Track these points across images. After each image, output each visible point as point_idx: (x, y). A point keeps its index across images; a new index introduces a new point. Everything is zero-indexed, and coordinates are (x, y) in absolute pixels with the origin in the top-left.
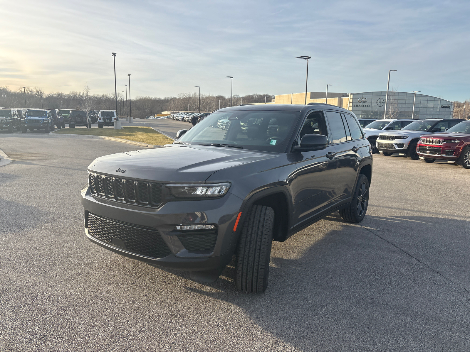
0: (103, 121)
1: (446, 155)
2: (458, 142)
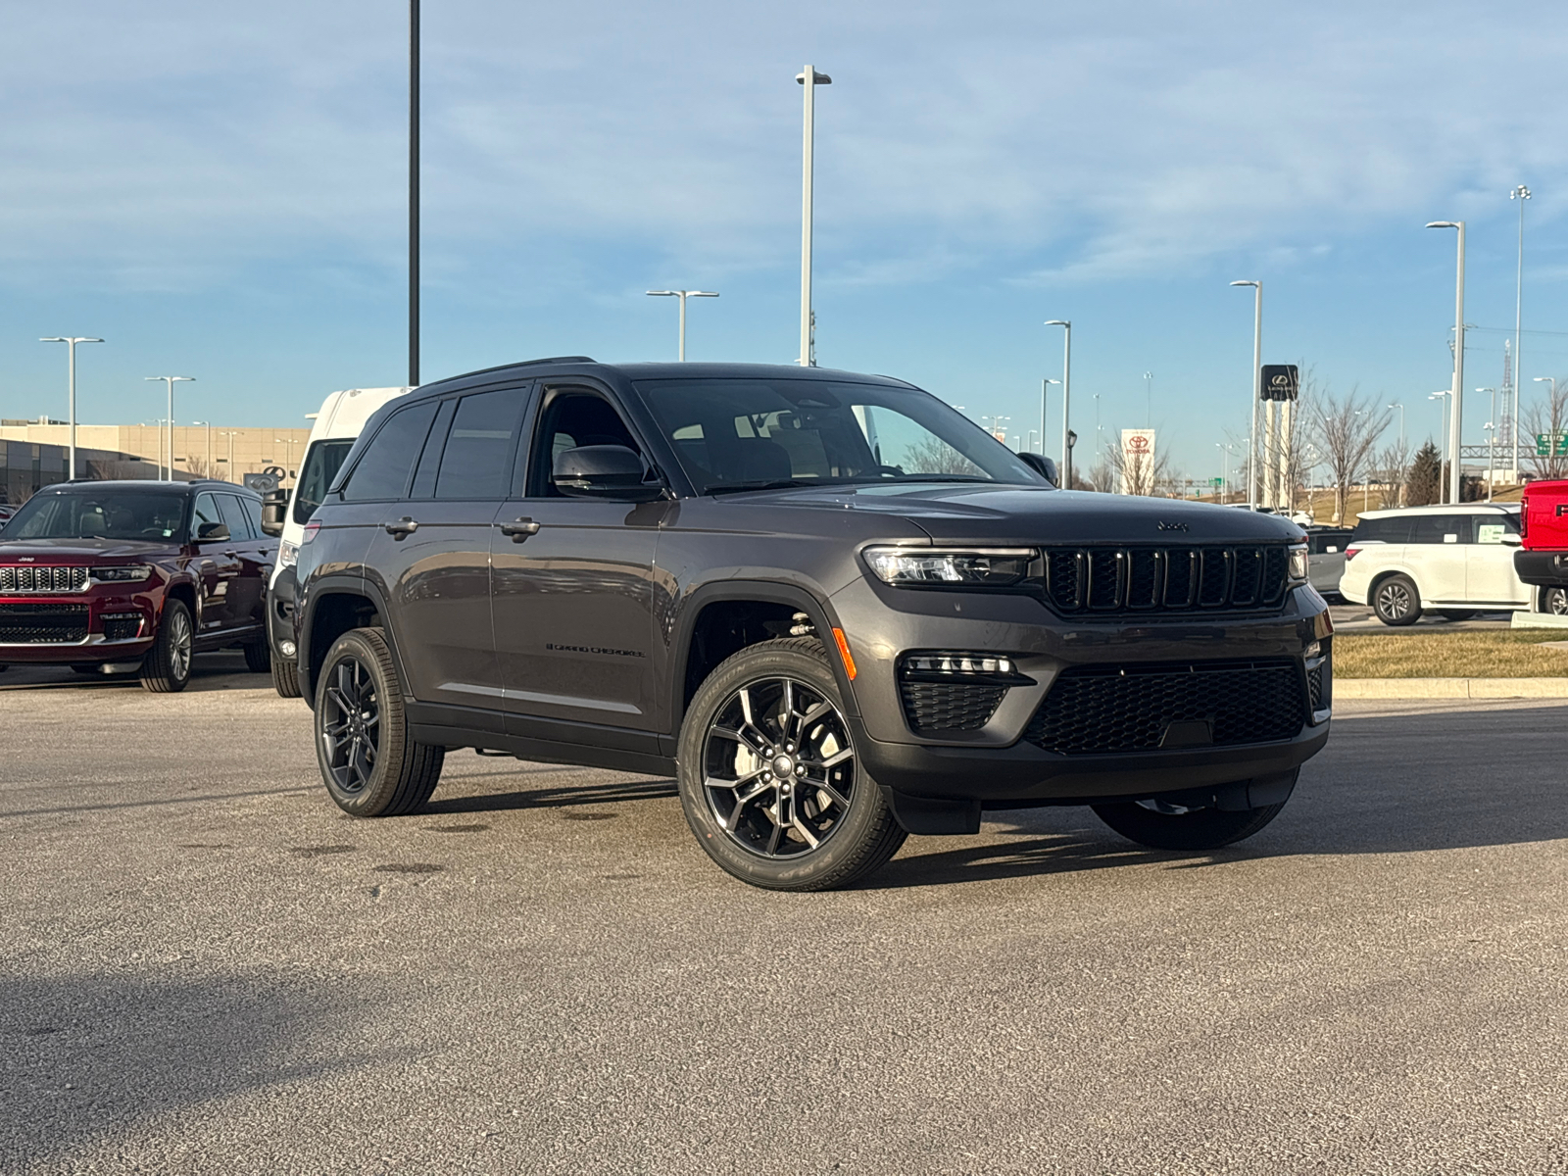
1: (109, 637)
2: (145, 574)
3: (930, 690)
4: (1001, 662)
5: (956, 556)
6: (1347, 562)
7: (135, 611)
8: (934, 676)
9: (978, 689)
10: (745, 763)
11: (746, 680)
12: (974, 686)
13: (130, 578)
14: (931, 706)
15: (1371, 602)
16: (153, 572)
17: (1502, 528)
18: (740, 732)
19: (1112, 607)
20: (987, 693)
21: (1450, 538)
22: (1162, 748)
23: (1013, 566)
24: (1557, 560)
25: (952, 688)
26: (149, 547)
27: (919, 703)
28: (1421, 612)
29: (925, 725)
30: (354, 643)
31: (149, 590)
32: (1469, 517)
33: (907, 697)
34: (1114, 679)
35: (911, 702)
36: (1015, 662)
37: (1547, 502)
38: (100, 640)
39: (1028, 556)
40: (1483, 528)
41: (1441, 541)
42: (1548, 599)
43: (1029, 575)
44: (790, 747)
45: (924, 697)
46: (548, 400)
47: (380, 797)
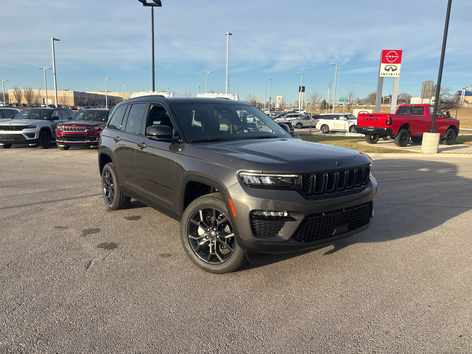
1: (91, 141)
2: (98, 128)
3: (261, 222)
4: (285, 213)
5: (270, 176)
6: (317, 123)
7: (96, 136)
8: (263, 218)
9: (277, 222)
10: (201, 231)
11: (203, 207)
12: (275, 221)
13: (95, 129)
14: (261, 228)
15: (321, 129)
16: (99, 127)
17: (344, 117)
18: (199, 223)
19: (321, 192)
20: (280, 223)
21: (335, 119)
22: (334, 236)
23: (289, 180)
24: (364, 128)
25: (268, 222)
26: (99, 122)
27: (257, 227)
28: (329, 131)
29: (259, 233)
30: (108, 167)
31: (99, 131)
32: (338, 115)
33: (253, 224)
34: (321, 217)
35: (254, 226)
36: (290, 213)
37: (362, 118)
38: (89, 141)
39: (295, 177)
40: (340, 117)
41: (333, 119)
42: (351, 129)
43: (295, 183)
44: (215, 229)
45: (259, 225)
46: (151, 108)
47: (115, 206)
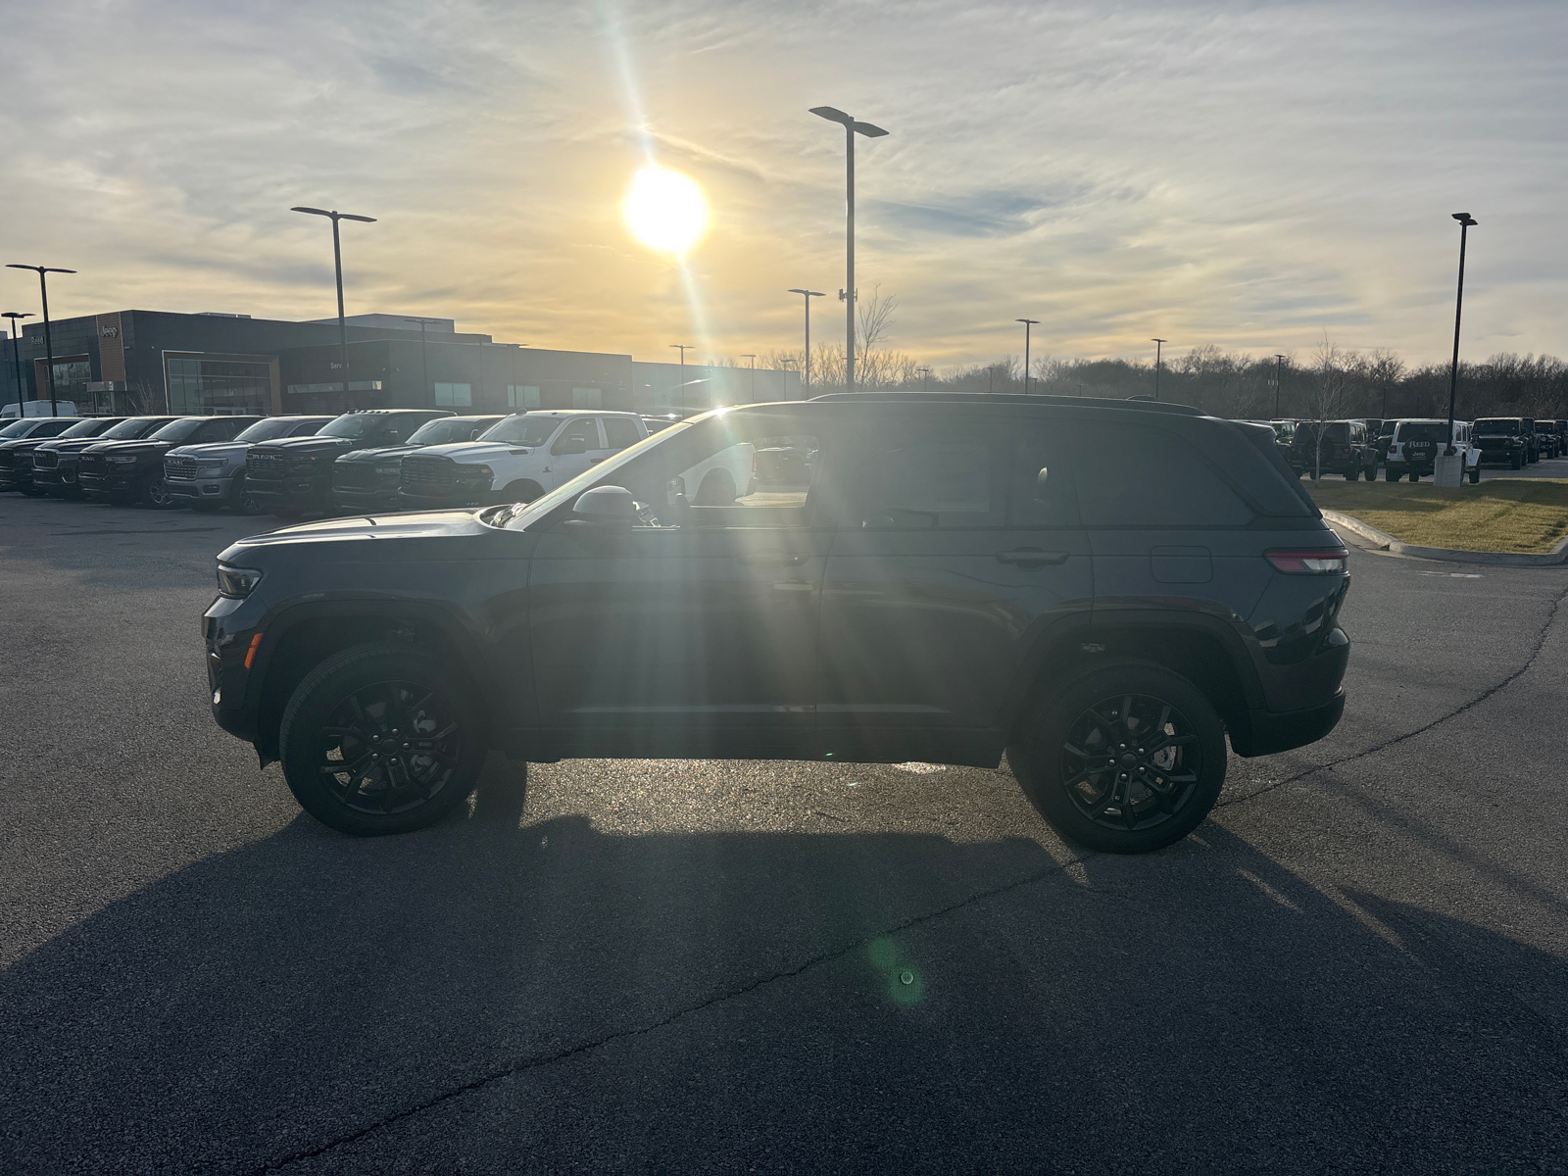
0: (1403, 459)
